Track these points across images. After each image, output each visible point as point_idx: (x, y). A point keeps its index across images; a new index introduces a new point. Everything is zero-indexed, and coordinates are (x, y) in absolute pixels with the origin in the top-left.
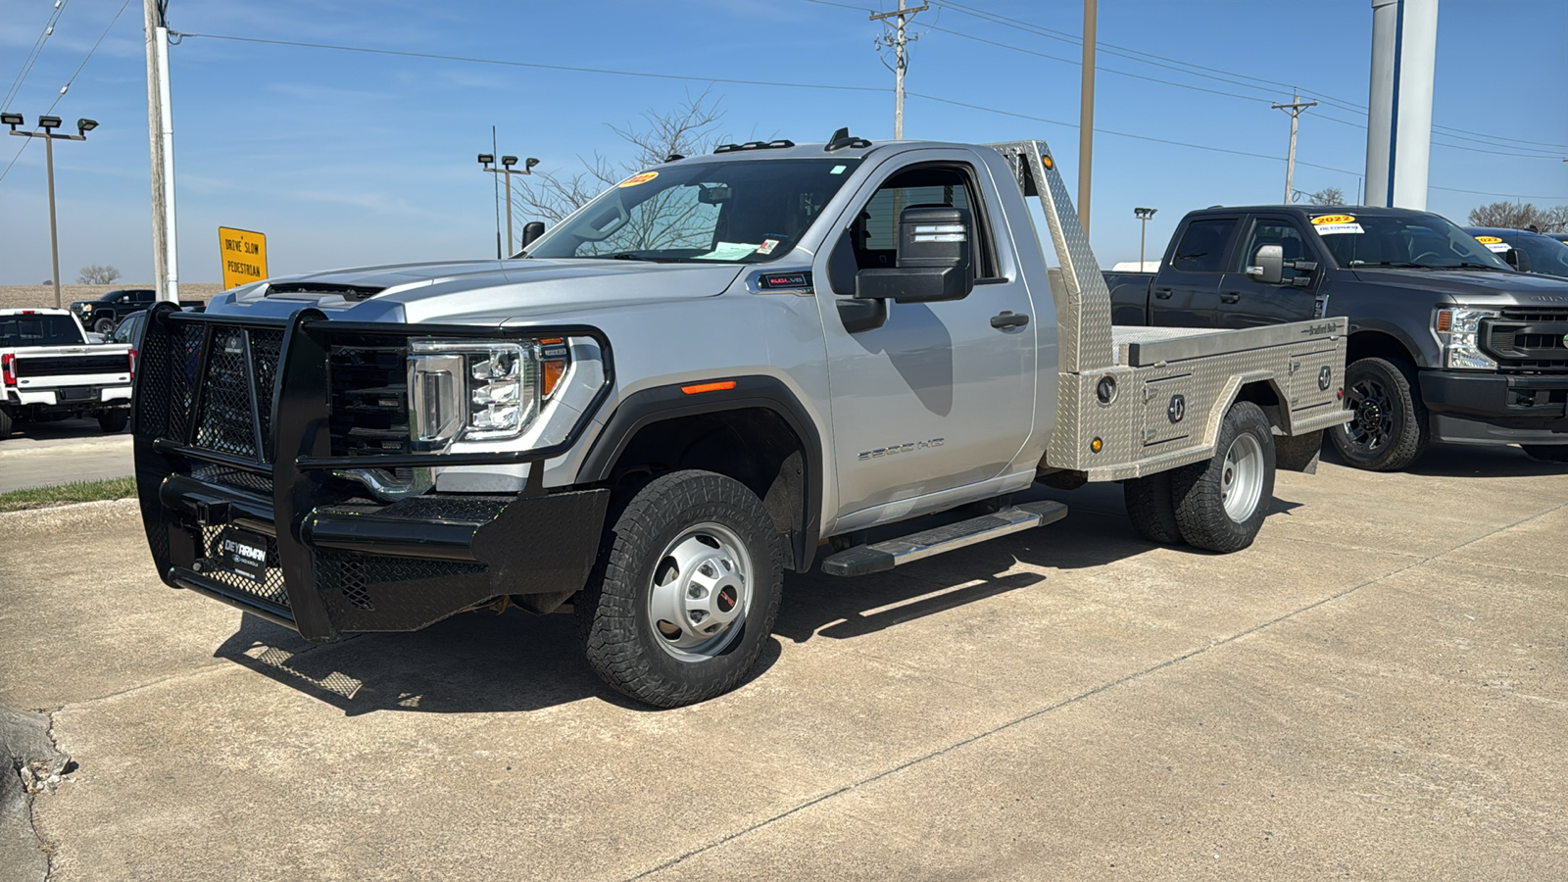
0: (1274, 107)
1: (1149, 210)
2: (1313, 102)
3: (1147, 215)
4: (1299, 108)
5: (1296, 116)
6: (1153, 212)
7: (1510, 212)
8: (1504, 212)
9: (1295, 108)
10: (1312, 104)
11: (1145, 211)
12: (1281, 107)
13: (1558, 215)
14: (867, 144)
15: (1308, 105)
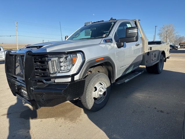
14: (116, 19)
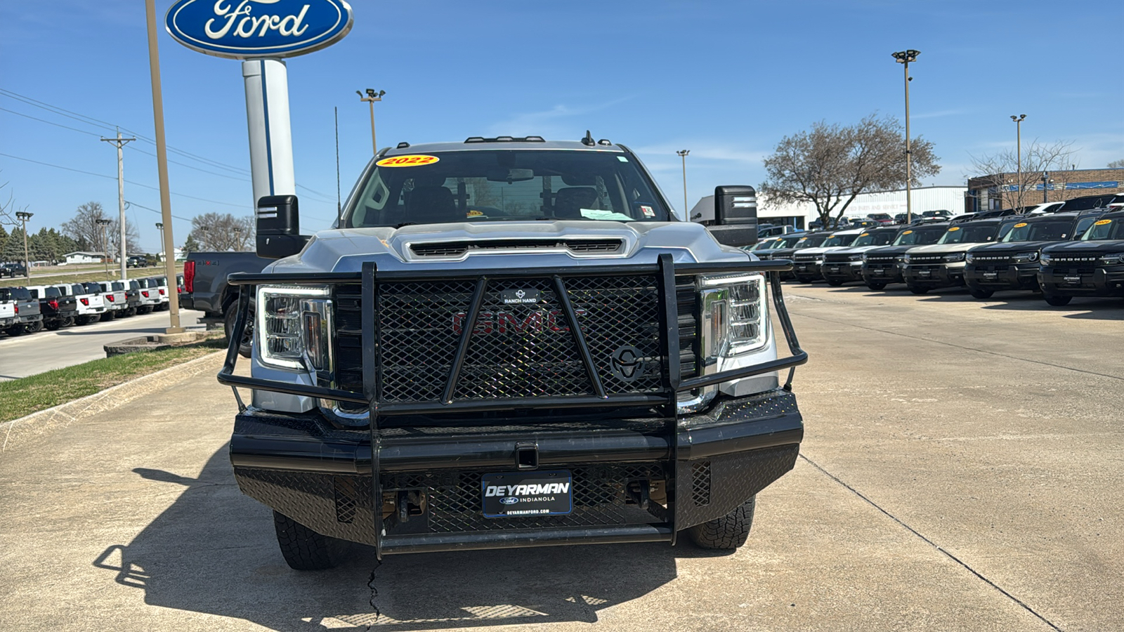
0: (102, 140)
1: (28, 214)
2: (132, 138)
3: (26, 218)
4: (122, 141)
5: (120, 147)
6: (29, 215)
7: (218, 219)
8: (214, 219)
9: (119, 141)
10: (132, 140)
11: (24, 215)
12: (108, 140)
13: (247, 221)
15: (129, 140)
